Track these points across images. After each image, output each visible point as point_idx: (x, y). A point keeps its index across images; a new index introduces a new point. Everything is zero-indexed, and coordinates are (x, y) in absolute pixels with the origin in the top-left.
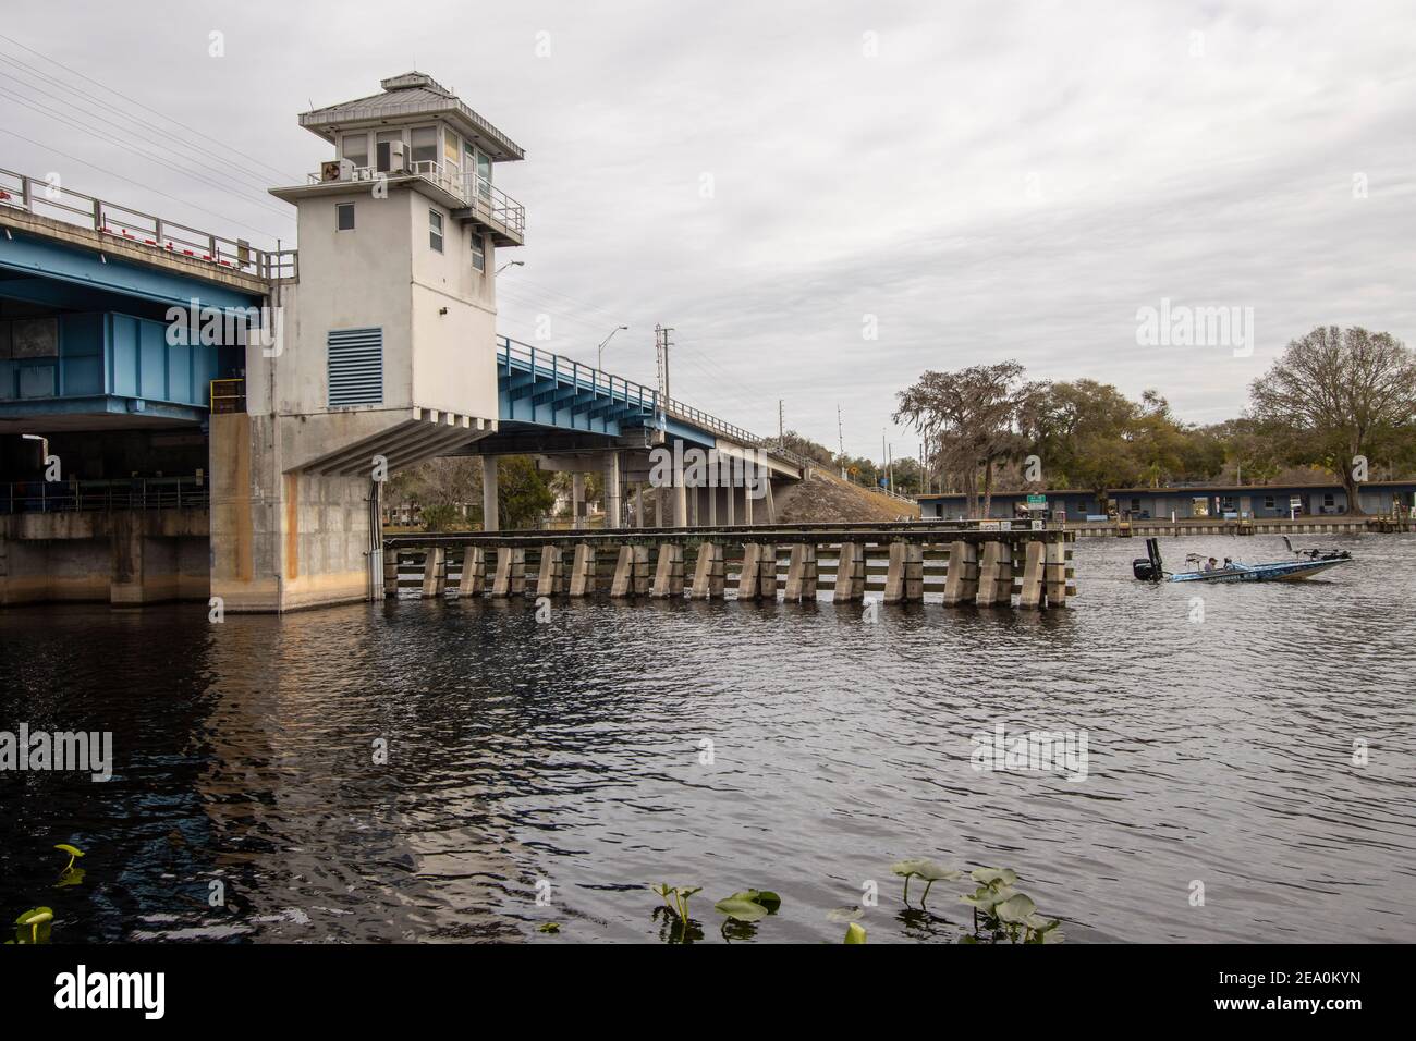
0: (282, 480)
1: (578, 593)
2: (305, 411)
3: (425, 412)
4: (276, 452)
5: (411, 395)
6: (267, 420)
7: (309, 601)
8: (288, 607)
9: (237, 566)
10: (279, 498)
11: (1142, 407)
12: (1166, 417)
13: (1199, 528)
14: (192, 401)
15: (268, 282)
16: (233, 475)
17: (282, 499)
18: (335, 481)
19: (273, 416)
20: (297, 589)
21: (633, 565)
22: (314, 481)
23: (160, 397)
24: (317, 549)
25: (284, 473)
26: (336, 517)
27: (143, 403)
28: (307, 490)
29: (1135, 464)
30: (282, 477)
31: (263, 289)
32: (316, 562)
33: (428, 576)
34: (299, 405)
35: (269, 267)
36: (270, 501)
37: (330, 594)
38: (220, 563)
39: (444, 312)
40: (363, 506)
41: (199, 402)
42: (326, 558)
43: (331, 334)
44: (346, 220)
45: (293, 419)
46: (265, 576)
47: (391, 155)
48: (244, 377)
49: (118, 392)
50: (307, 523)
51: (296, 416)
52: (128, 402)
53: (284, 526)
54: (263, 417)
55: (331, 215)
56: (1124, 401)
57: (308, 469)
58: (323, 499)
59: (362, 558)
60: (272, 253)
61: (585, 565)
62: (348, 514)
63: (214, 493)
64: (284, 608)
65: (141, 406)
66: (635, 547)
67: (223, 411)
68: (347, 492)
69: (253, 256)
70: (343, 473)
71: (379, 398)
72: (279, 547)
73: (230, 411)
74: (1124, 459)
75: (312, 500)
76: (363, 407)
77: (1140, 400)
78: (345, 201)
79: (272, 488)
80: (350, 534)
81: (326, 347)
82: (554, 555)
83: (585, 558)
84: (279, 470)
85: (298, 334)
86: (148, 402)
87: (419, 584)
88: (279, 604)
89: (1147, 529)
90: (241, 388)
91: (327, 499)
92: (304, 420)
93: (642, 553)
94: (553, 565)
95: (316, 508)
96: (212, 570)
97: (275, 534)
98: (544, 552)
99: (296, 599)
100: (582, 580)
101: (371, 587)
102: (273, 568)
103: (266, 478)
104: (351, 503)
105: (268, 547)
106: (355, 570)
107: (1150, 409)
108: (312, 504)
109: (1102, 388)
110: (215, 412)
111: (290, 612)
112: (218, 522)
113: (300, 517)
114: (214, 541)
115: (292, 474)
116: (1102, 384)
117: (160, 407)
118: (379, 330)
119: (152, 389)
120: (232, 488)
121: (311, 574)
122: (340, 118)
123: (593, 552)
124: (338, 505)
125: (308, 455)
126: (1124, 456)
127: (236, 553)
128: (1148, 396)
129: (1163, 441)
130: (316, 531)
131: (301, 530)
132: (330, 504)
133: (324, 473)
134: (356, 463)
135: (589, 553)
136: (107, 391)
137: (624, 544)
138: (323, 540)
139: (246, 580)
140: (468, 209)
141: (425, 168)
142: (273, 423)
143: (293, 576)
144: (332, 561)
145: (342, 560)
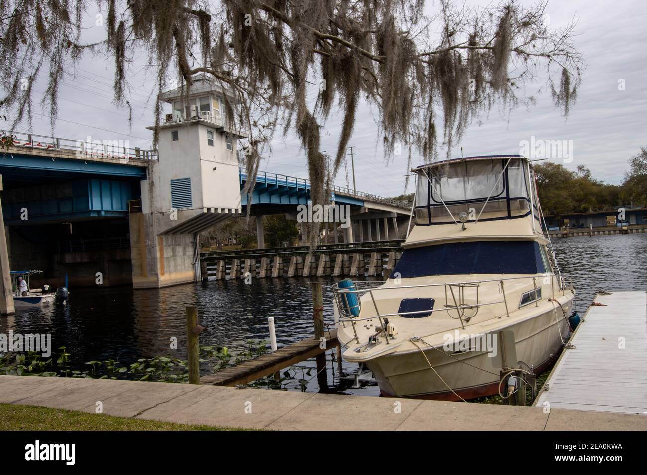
0: (156, 238)
1: (275, 276)
2: (164, 211)
3: (209, 209)
4: (154, 227)
5: (202, 203)
6: (150, 215)
7: (170, 283)
8: (161, 286)
9: (142, 271)
10: (156, 244)
11: (577, 174)
12: (589, 178)
13: (604, 231)
14: (122, 209)
15: (148, 162)
16: (139, 237)
17: (157, 245)
18: (178, 236)
19: (152, 213)
20: (164, 279)
21: (296, 264)
22: (170, 237)
23: (110, 209)
24: (172, 263)
25: (157, 235)
26: (179, 250)
27: (104, 212)
28: (167, 241)
29: (572, 202)
30: (157, 237)
31: (146, 165)
32: (172, 268)
33: (218, 272)
34: (161, 209)
35: (148, 156)
36: (152, 246)
37: (178, 281)
38: (136, 270)
39: (215, 169)
40: (190, 245)
41: (125, 210)
42: (176, 266)
43: (172, 181)
44: (175, 137)
45: (159, 214)
46: (152, 274)
47: (191, 111)
48: (141, 199)
49: (94, 209)
50: (168, 253)
51: (161, 213)
52: (98, 212)
53: (158, 255)
54: (148, 214)
55: (169, 135)
56: (567, 171)
57: (166, 233)
58: (174, 244)
59: (191, 266)
60: (149, 151)
61: (278, 265)
62: (184, 249)
63: (132, 244)
64: (160, 287)
65: (103, 213)
66: (297, 257)
67: (134, 212)
68: (183, 240)
69: (141, 153)
70: (181, 233)
71: (190, 205)
72: (157, 263)
73: (137, 212)
74: (566, 200)
75: (169, 244)
76: (185, 209)
77: (576, 170)
78: (174, 130)
79: (153, 241)
80: (186, 257)
81: (170, 186)
82: (266, 261)
83: (278, 262)
84: (155, 234)
85: (160, 182)
86: (106, 211)
87: (214, 275)
88: (158, 285)
89: (578, 233)
90: (140, 203)
91: (175, 244)
92: (163, 214)
93: (300, 260)
94: (266, 265)
95: (171, 248)
96: (133, 273)
97: (155, 258)
98: (262, 260)
99: (164, 283)
100: (277, 271)
101: (195, 277)
102: (155, 272)
103: (151, 237)
104: (186, 244)
105: (153, 264)
106: (188, 270)
107: (582, 175)
108: (169, 246)
109: (556, 166)
110: (131, 213)
111: (162, 288)
112: (134, 254)
113: (165, 251)
114: (133, 262)
115: (161, 235)
116: (556, 164)
117: (110, 212)
118: (189, 179)
119: (107, 206)
120: (138, 241)
121: (170, 272)
122: (172, 96)
123: (281, 260)
124: (180, 245)
125: (166, 228)
126: (566, 198)
127: (141, 266)
128: (580, 168)
129: (586, 190)
130: (171, 256)
131: (165, 256)
132: (177, 245)
133: (174, 233)
134: (185, 229)
135: (279, 260)
136: (90, 209)
137: (293, 256)
138: (174, 260)
139: (145, 276)
140: (222, 128)
141: (204, 114)
142: (152, 216)
143: (163, 274)
144: (178, 268)
145: (183, 267)
